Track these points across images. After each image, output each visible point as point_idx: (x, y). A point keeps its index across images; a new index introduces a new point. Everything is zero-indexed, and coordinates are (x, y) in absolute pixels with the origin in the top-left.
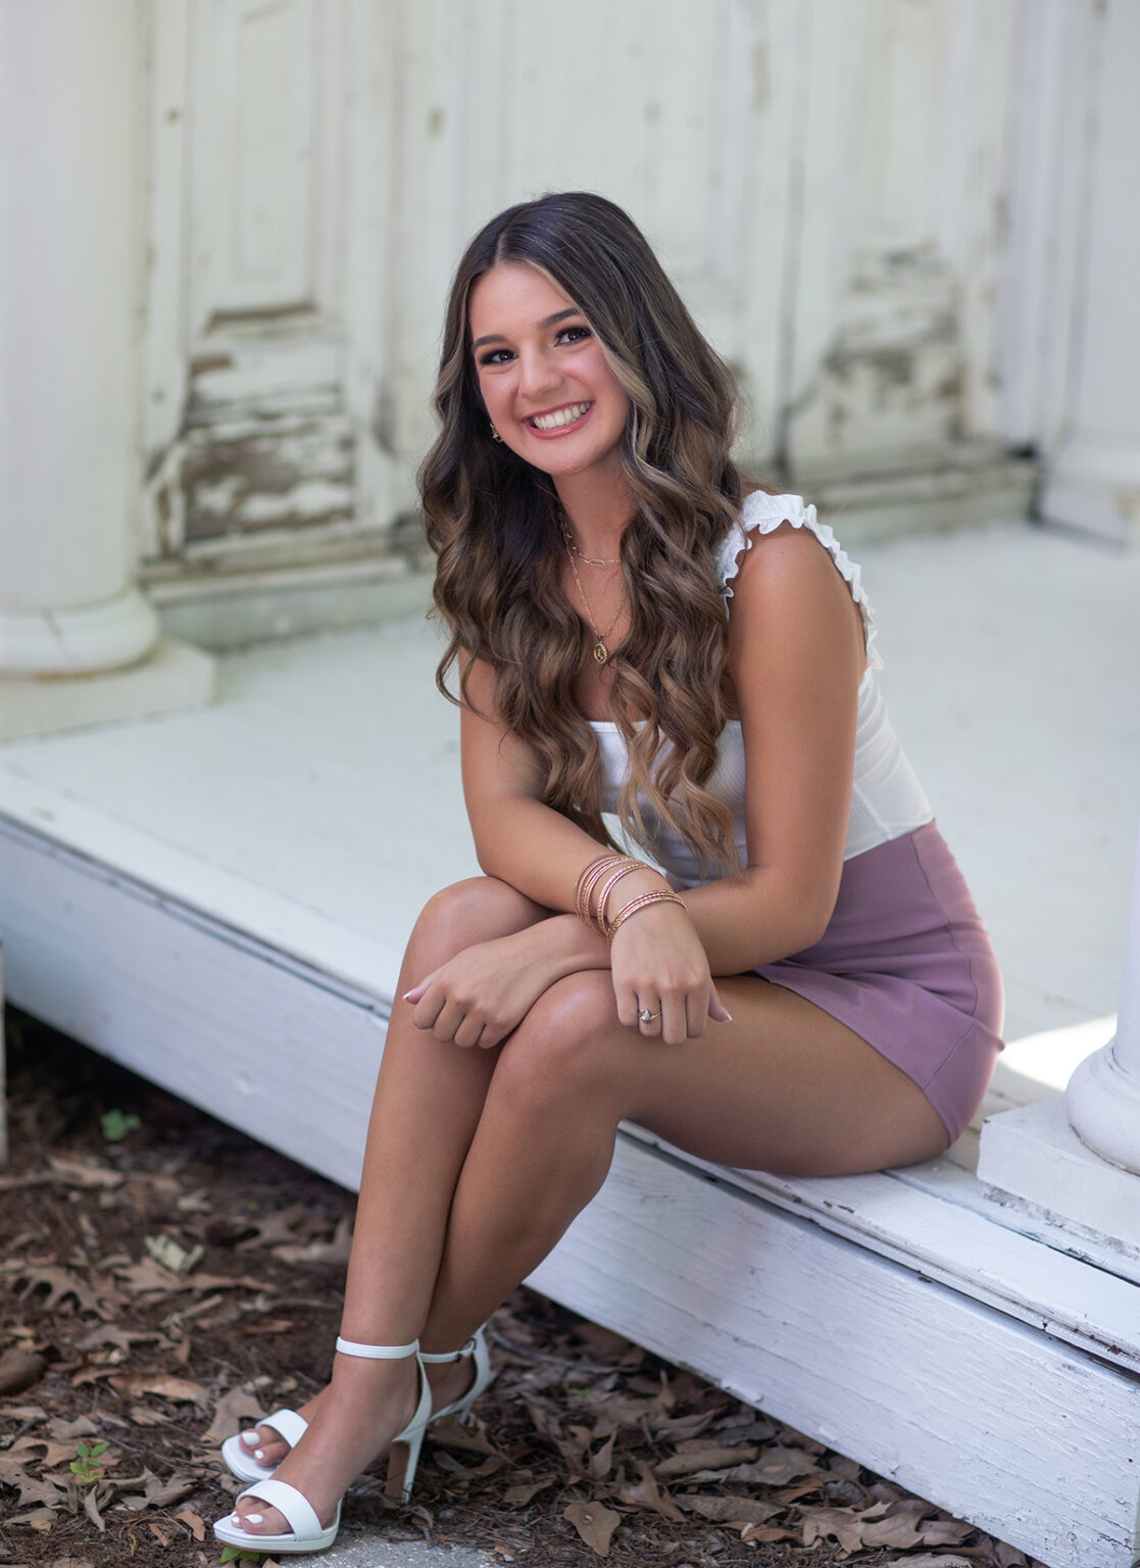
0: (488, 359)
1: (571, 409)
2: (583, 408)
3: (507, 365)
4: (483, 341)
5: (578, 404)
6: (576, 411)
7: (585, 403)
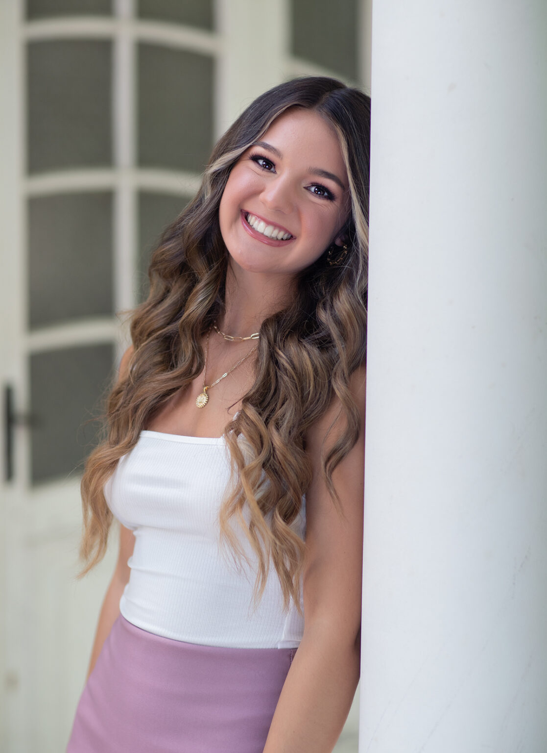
0: (256, 158)
1: (280, 231)
2: (286, 237)
3: (264, 173)
5: (287, 232)
6: (281, 235)
7: (290, 234)
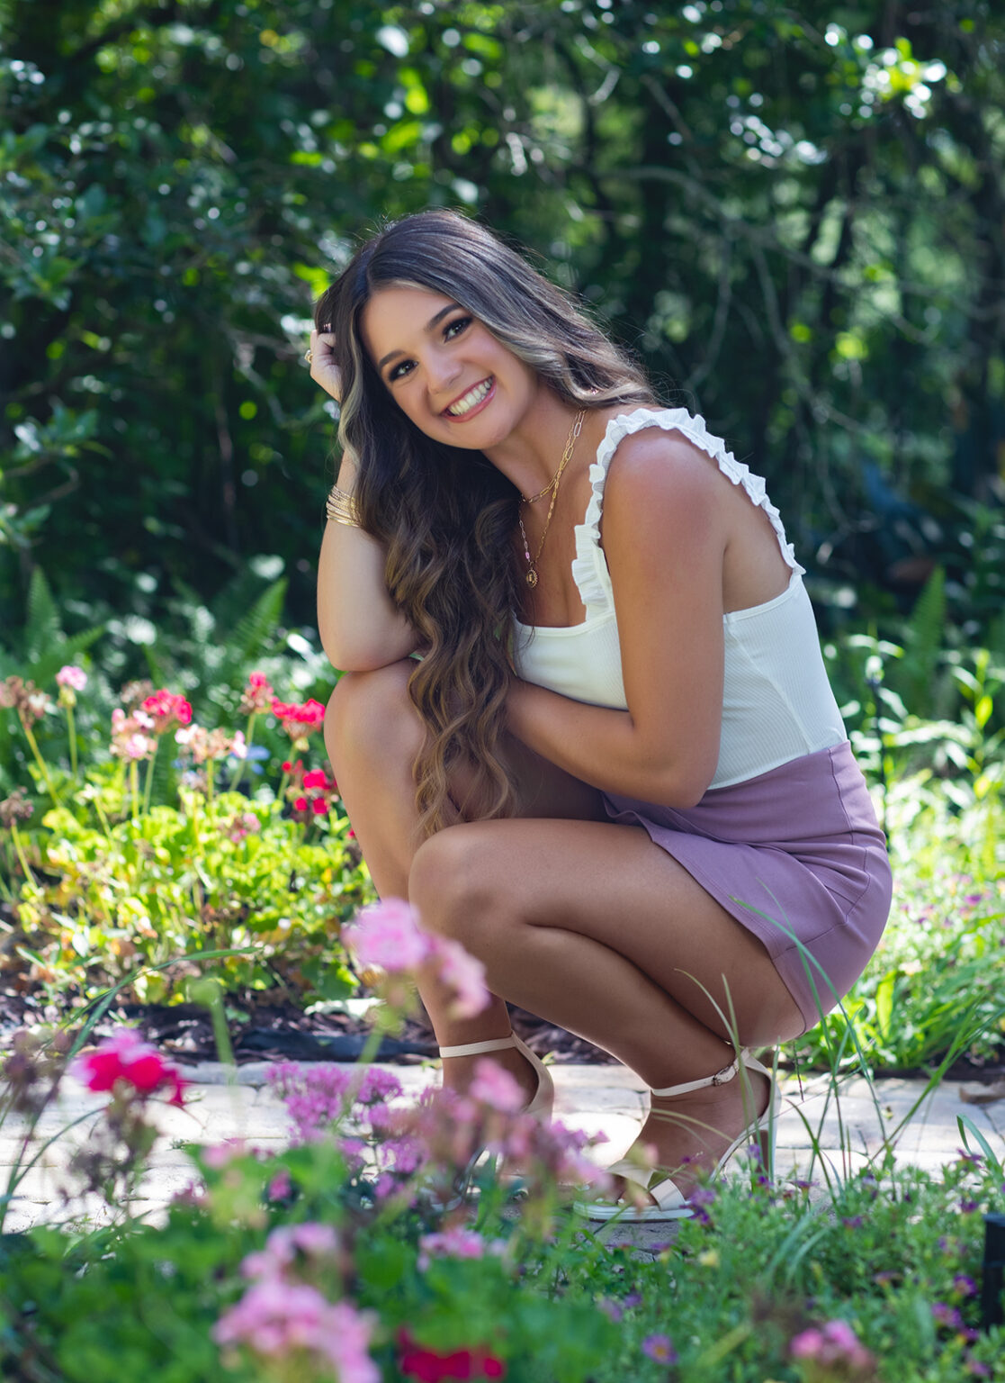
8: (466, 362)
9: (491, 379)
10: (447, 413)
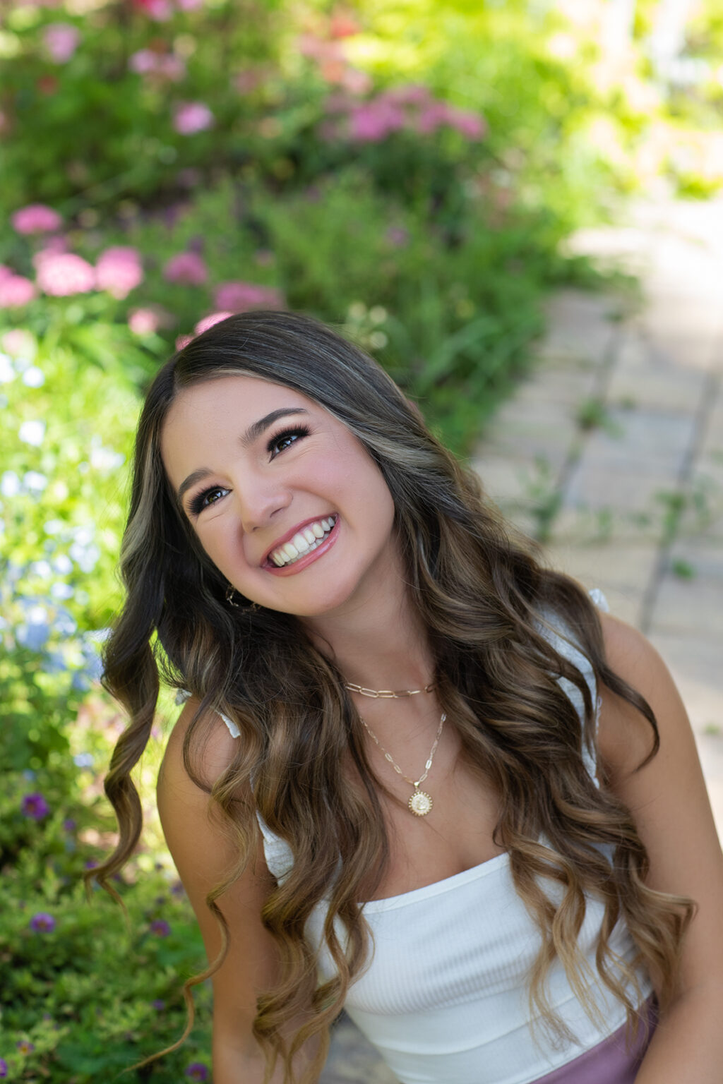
4: (187, 485)
5: (318, 520)
7: (325, 518)
8: (298, 488)
9: (335, 516)
10: (268, 563)
